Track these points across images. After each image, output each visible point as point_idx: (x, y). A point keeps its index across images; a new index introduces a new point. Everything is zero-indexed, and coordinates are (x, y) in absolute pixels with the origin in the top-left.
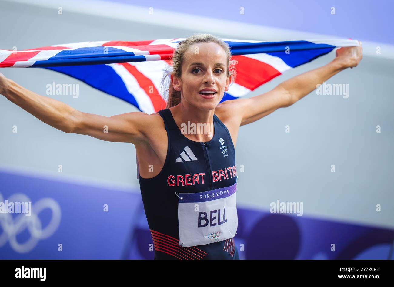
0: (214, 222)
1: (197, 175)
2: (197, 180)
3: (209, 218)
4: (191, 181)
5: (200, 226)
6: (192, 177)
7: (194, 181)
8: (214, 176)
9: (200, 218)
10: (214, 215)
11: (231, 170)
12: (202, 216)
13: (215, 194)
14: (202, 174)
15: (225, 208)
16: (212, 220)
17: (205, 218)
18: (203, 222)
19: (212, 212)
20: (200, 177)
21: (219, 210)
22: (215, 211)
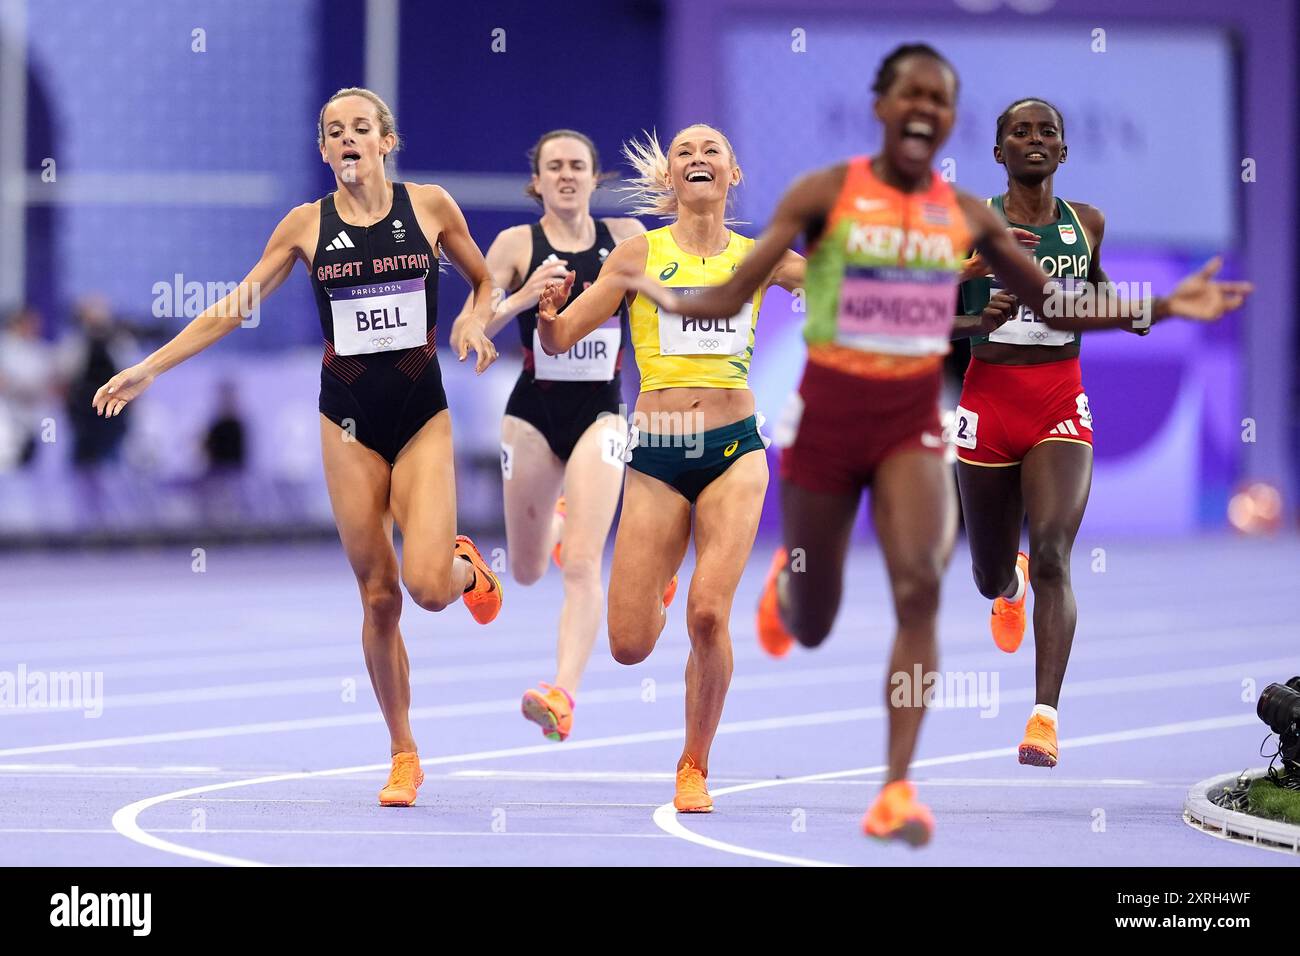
0: (378, 324)
1: (350, 265)
2: (350, 271)
3: (369, 319)
4: (341, 272)
5: (360, 329)
6: (342, 267)
7: (345, 271)
8: (375, 266)
9: (359, 320)
10: (376, 316)
11: (406, 260)
12: (361, 317)
13: (377, 290)
14: (358, 264)
15: (397, 309)
16: (374, 321)
17: (364, 320)
18: (363, 325)
19: (373, 312)
20: (354, 267)
21: (385, 310)
22: (380, 311)
